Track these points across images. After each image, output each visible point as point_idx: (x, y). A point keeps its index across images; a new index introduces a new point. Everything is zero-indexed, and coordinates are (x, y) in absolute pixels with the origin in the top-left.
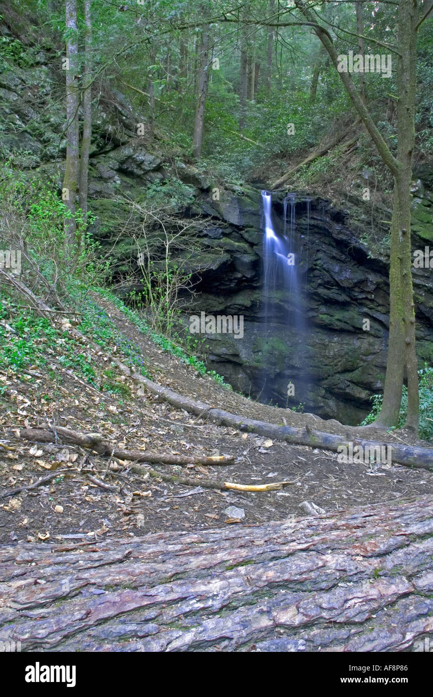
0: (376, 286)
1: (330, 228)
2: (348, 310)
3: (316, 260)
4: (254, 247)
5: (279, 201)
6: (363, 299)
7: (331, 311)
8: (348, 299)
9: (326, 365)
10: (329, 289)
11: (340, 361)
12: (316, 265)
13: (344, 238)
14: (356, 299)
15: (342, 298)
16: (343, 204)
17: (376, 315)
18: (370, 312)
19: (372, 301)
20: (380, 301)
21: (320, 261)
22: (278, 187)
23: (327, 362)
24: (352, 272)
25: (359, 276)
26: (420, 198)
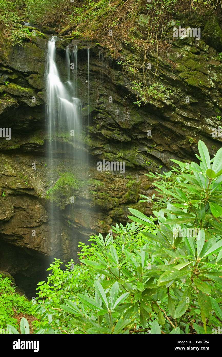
0: (153, 127)
1: (110, 73)
2: (130, 149)
3: (99, 104)
4: (39, 93)
5: (62, 47)
6: (142, 139)
7: (114, 150)
8: (129, 139)
9: (113, 197)
10: (112, 130)
11: (124, 194)
12: (99, 108)
13: (122, 84)
14: (138, 140)
15: (122, 138)
16: (120, 51)
17: (155, 153)
18: (149, 151)
19: (151, 141)
20: (158, 141)
21: (102, 105)
22: (66, 33)
23: (113, 195)
24: (131, 115)
25: (137, 119)
26: (189, 45)
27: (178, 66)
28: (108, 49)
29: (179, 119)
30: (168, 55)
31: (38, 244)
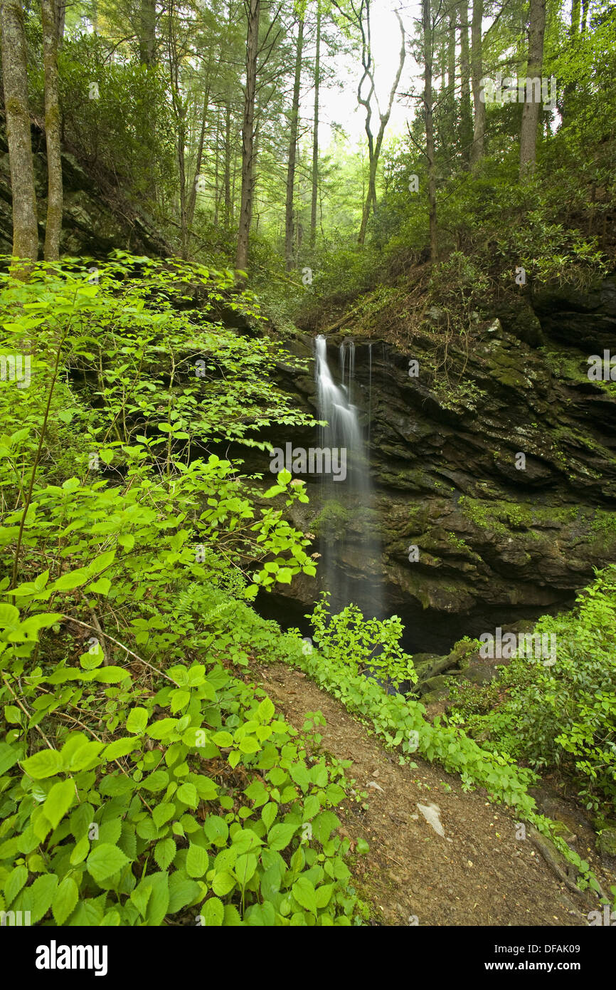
1: (395, 375)
2: (413, 468)
3: (378, 413)
4: (309, 398)
5: (335, 345)
6: (429, 455)
7: (394, 470)
8: (413, 456)
9: (390, 529)
10: (393, 445)
11: (405, 525)
12: (378, 418)
13: (412, 388)
14: (423, 456)
15: (407, 454)
16: (409, 348)
17: (445, 472)
18: (438, 470)
19: (440, 457)
20: (449, 457)
21: (382, 414)
22: (334, 331)
23: (391, 526)
24: (419, 425)
25: (427, 430)
26: (499, 339)
27: (490, 363)
28: (395, 345)
29: (481, 428)
30: (474, 349)
31: (295, 591)
